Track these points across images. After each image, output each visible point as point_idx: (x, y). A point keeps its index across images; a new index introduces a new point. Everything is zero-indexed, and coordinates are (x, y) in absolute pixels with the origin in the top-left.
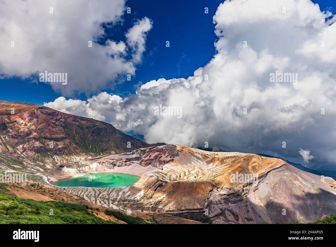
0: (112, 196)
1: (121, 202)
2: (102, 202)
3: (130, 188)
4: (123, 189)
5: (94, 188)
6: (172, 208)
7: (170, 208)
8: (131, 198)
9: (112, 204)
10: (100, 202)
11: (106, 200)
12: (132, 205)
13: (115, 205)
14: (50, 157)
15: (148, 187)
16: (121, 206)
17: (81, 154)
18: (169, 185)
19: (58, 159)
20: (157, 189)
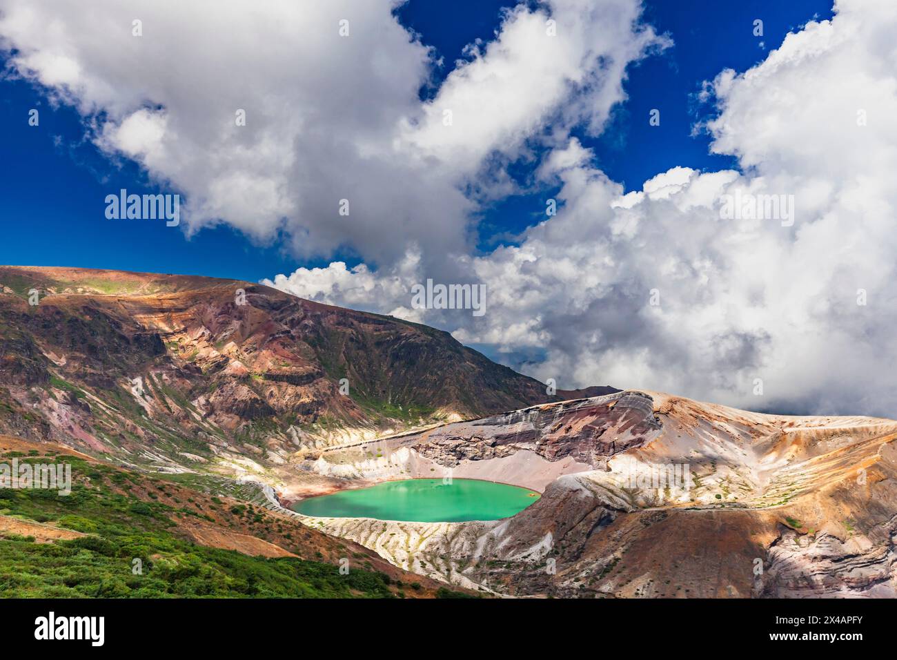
0: (459, 550)
1: (486, 569)
2: (429, 566)
3: (510, 526)
4: (488, 529)
5: (403, 523)
6: (644, 593)
7: (637, 594)
8: (513, 556)
9: (459, 572)
10: (423, 565)
11: (440, 561)
12: (518, 579)
13: (467, 575)
14: (279, 430)
15: (564, 524)
16: (485, 581)
17: (364, 420)
18: (633, 519)
19: (300, 435)
20: (595, 531)
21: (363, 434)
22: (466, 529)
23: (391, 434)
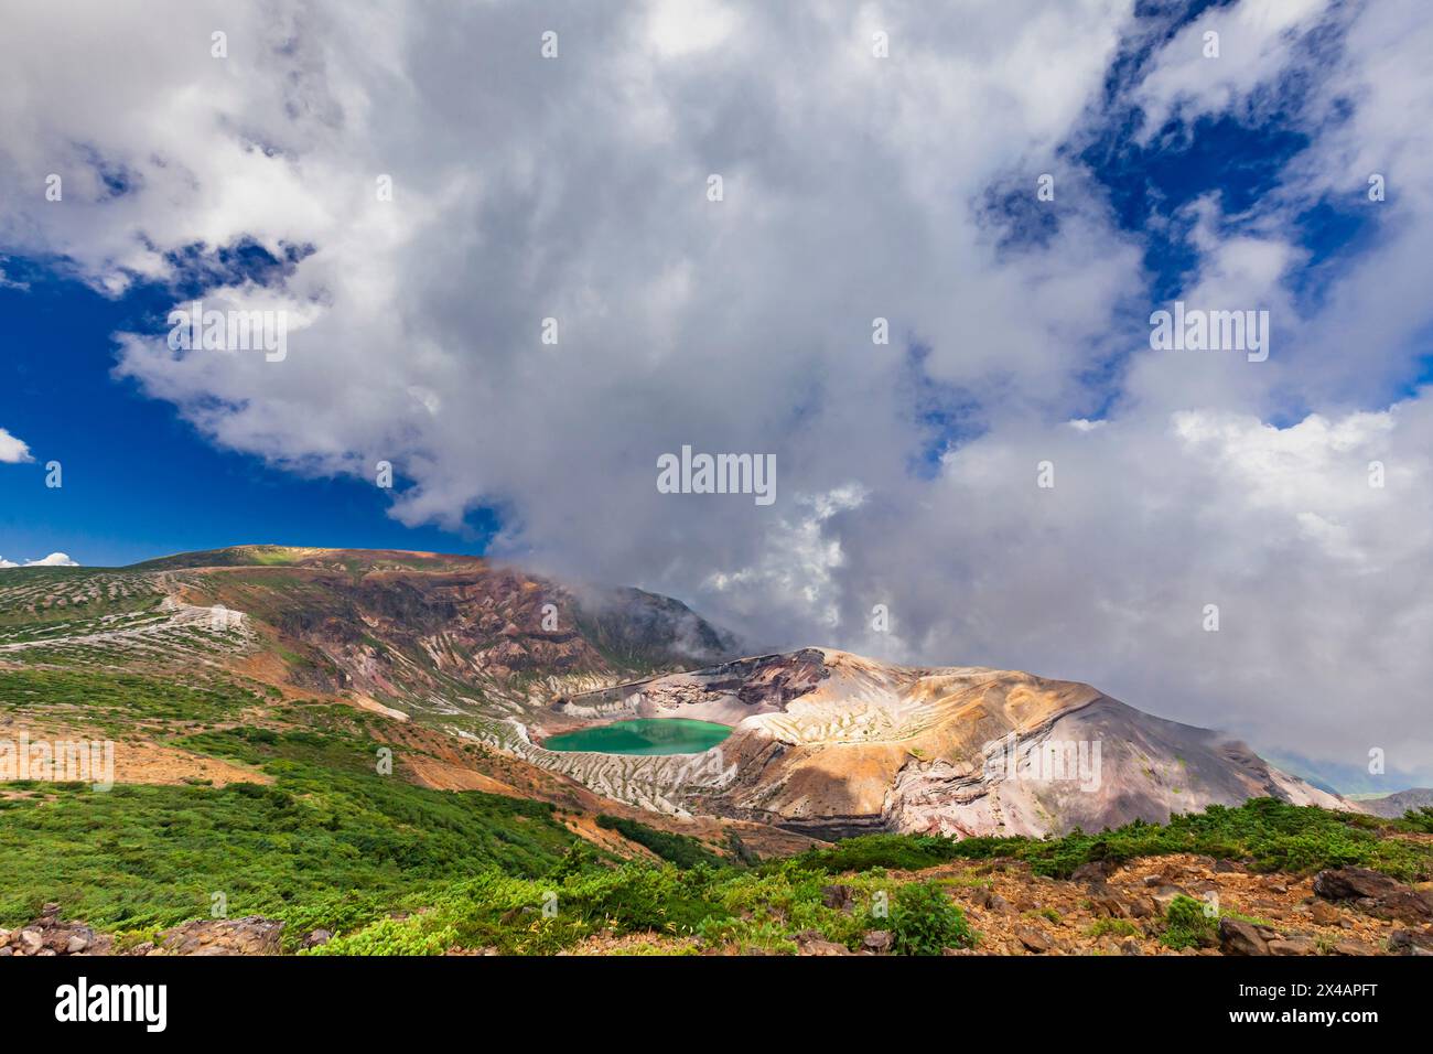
0: (663, 778)
1: (683, 794)
2: (638, 791)
3: (706, 758)
4: (688, 761)
5: (621, 755)
7: (795, 812)
8: (705, 783)
9: (662, 796)
10: (634, 790)
11: (648, 787)
12: (707, 802)
13: (668, 800)
14: (540, 679)
15: (747, 756)
17: (608, 671)
19: (556, 683)
20: (770, 761)
21: (606, 682)
22: (671, 761)
23: (627, 683)
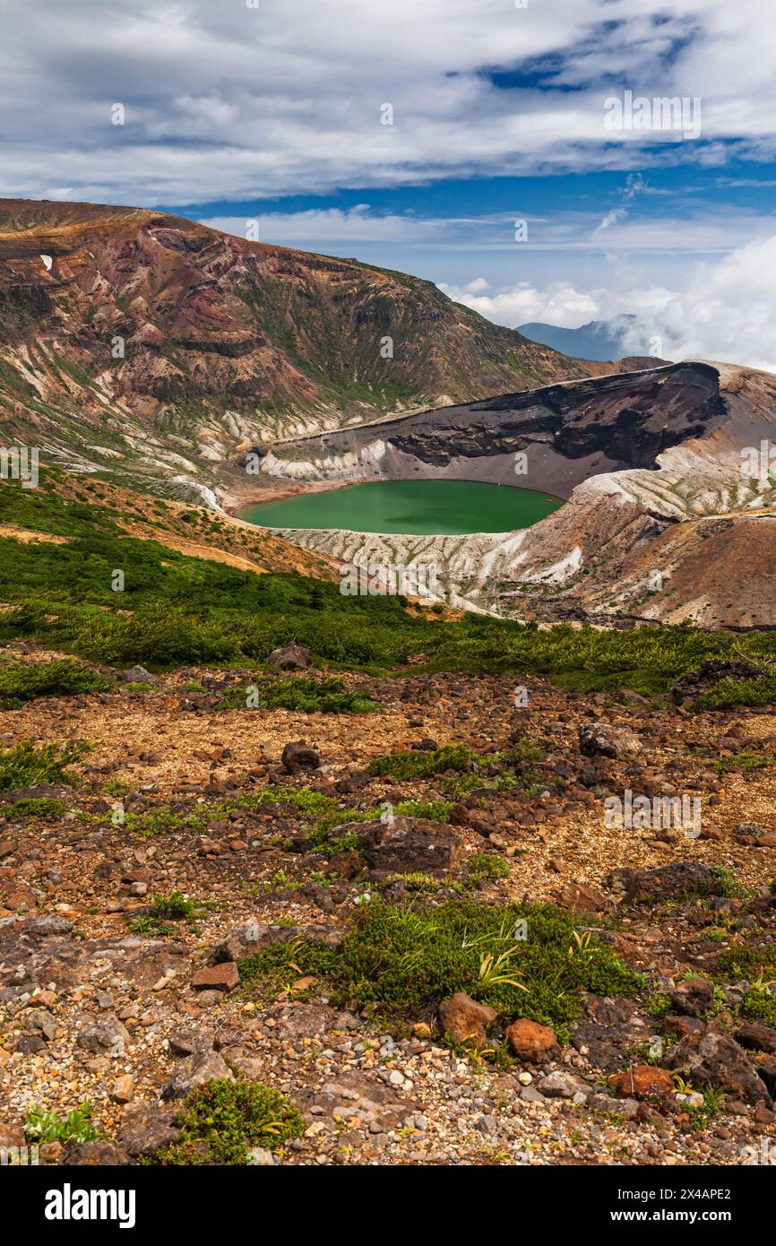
0: (459, 569)
1: (495, 592)
5: (386, 536)
6: (699, 619)
8: (529, 576)
9: (461, 595)
12: (536, 604)
13: (471, 599)
14: (212, 417)
15: (597, 537)
16: (494, 606)
17: (323, 404)
18: (688, 531)
19: (240, 423)
20: (637, 545)
21: (322, 422)
22: (467, 544)
23: (360, 423)
